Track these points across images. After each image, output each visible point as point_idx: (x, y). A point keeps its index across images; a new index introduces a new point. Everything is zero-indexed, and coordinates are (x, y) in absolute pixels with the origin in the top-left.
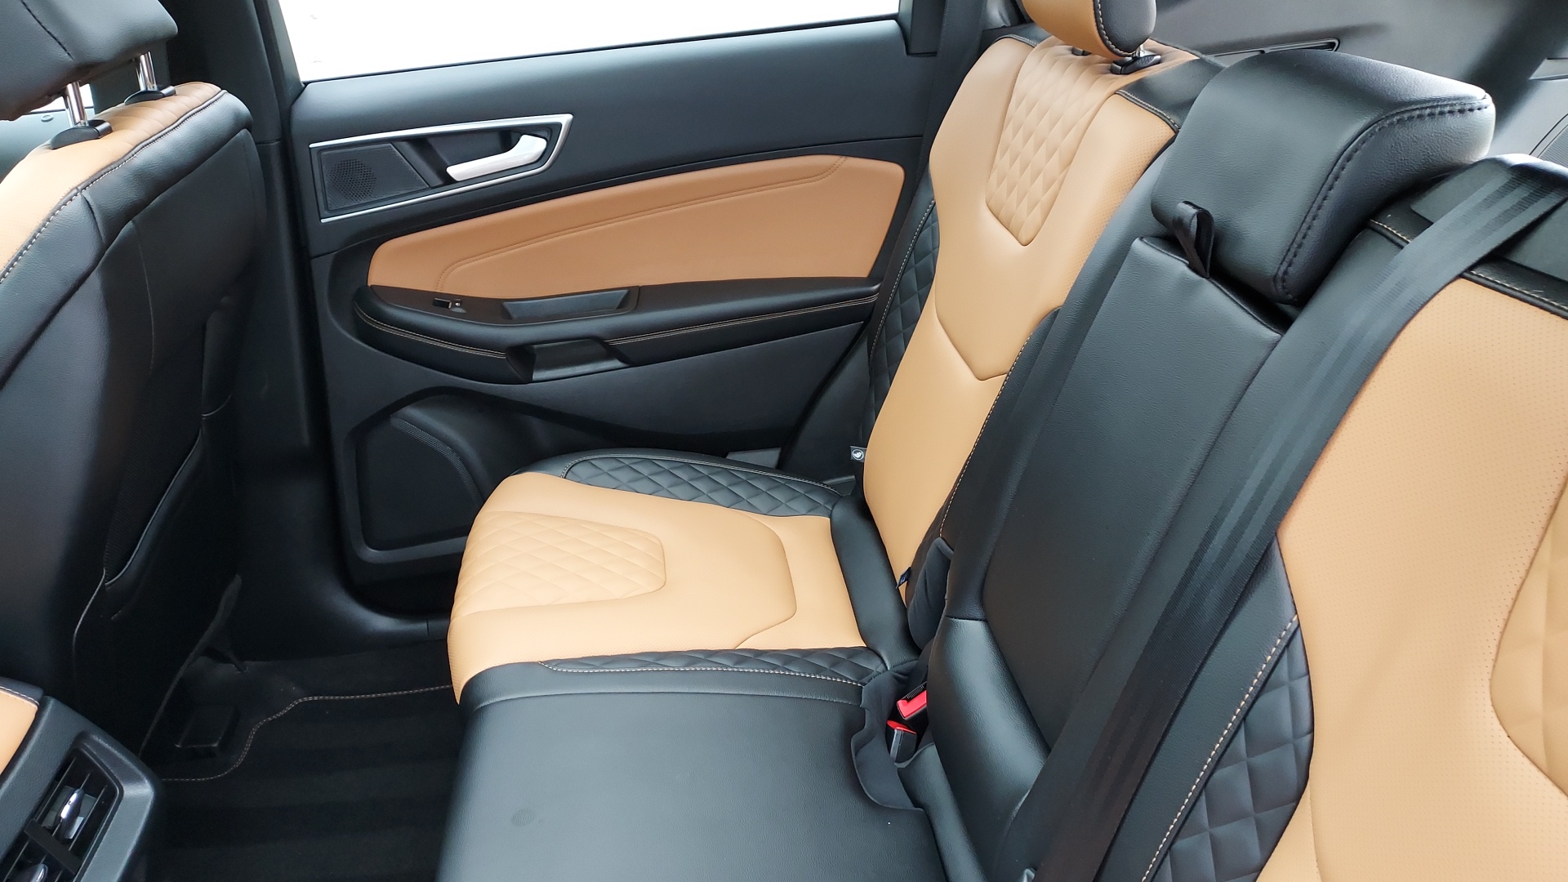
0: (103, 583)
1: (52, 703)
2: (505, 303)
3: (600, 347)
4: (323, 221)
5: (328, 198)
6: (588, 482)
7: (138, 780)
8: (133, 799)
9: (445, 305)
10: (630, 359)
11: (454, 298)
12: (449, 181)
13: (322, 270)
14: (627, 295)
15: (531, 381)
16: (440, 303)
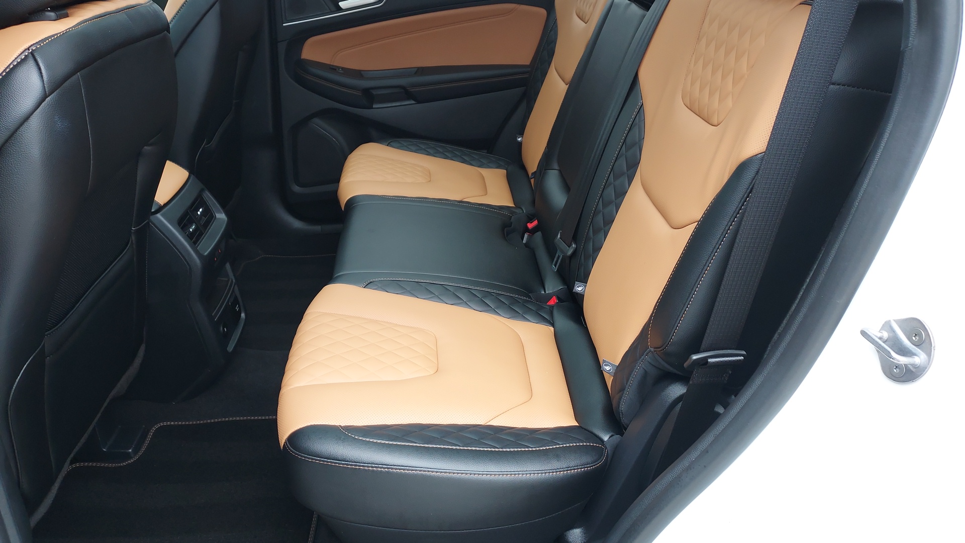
0: (204, 146)
1: (192, 177)
2: (362, 72)
3: (406, 93)
4: (284, 25)
5: (287, 14)
6: (398, 148)
7: (221, 213)
8: (219, 219)
9: (336, 69)
10: (419, 99)
11: (339, 67)
12: (340, 9)
13: (282, 48)
14: (418, 70)
15: (373, 108)
16: (333, 69)
